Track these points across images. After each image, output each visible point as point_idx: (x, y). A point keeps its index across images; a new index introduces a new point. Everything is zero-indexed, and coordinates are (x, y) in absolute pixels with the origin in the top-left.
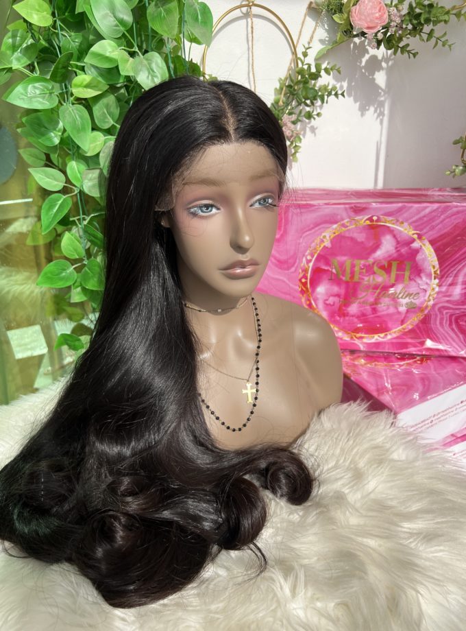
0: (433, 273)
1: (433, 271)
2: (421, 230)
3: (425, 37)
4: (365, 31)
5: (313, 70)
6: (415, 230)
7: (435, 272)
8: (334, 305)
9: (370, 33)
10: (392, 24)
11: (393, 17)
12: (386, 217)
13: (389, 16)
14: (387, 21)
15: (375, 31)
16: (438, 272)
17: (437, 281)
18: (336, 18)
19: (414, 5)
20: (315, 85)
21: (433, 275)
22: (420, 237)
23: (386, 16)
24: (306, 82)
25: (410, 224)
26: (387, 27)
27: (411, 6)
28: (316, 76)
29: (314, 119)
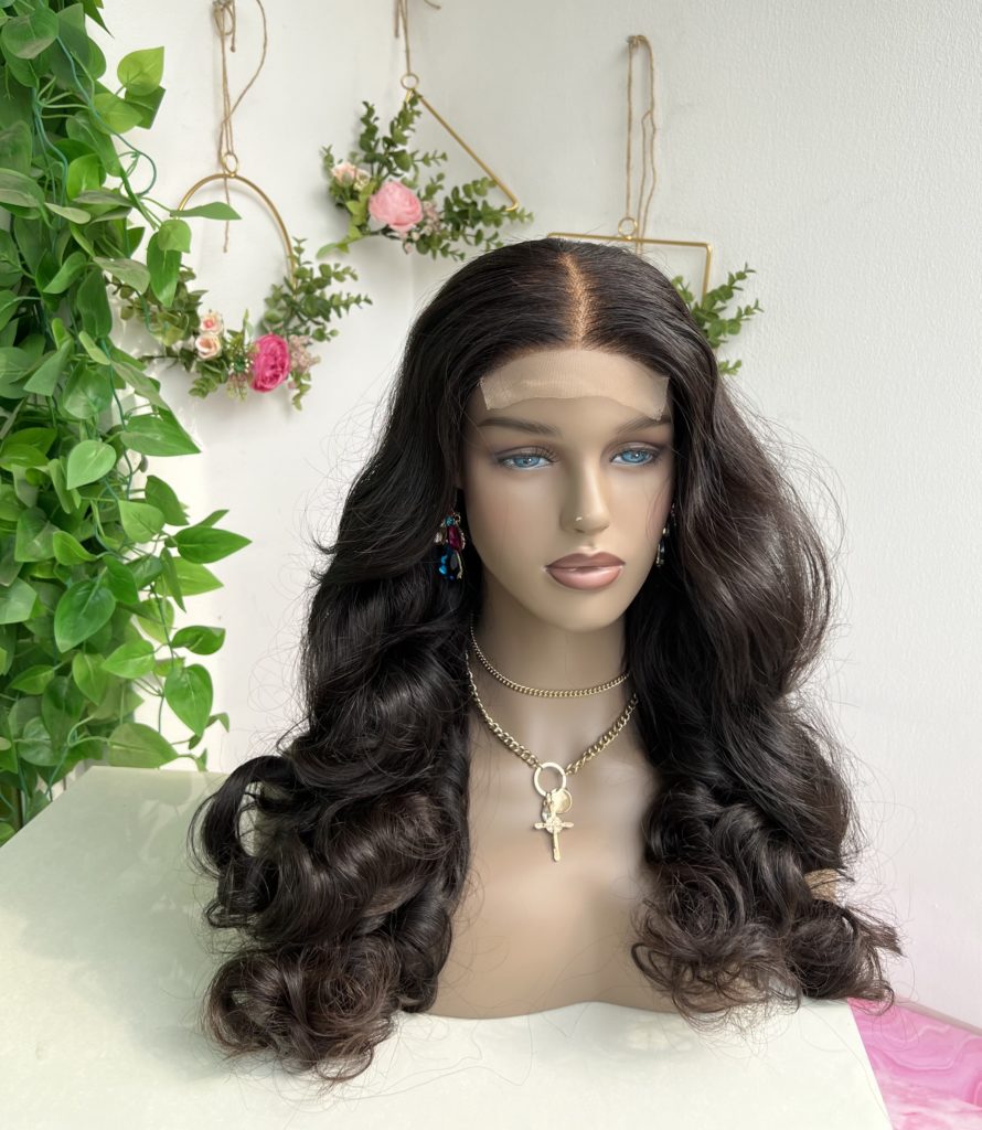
3: (472, 240)
4: (392, 227)
5: (317, 274)
9: (400, 231)
10: (429, 221)
11: (429, 214)
13: (424, 212)
14: (422, 217)
15: (407, 228)
18: (350, 204)
19: (452, 201)
20: (322, 294)
23: (419, 211)
24: (309, 291)
26: (420, 226)
27: (447, 200)
28: (323, 283)
29: (329, 339)
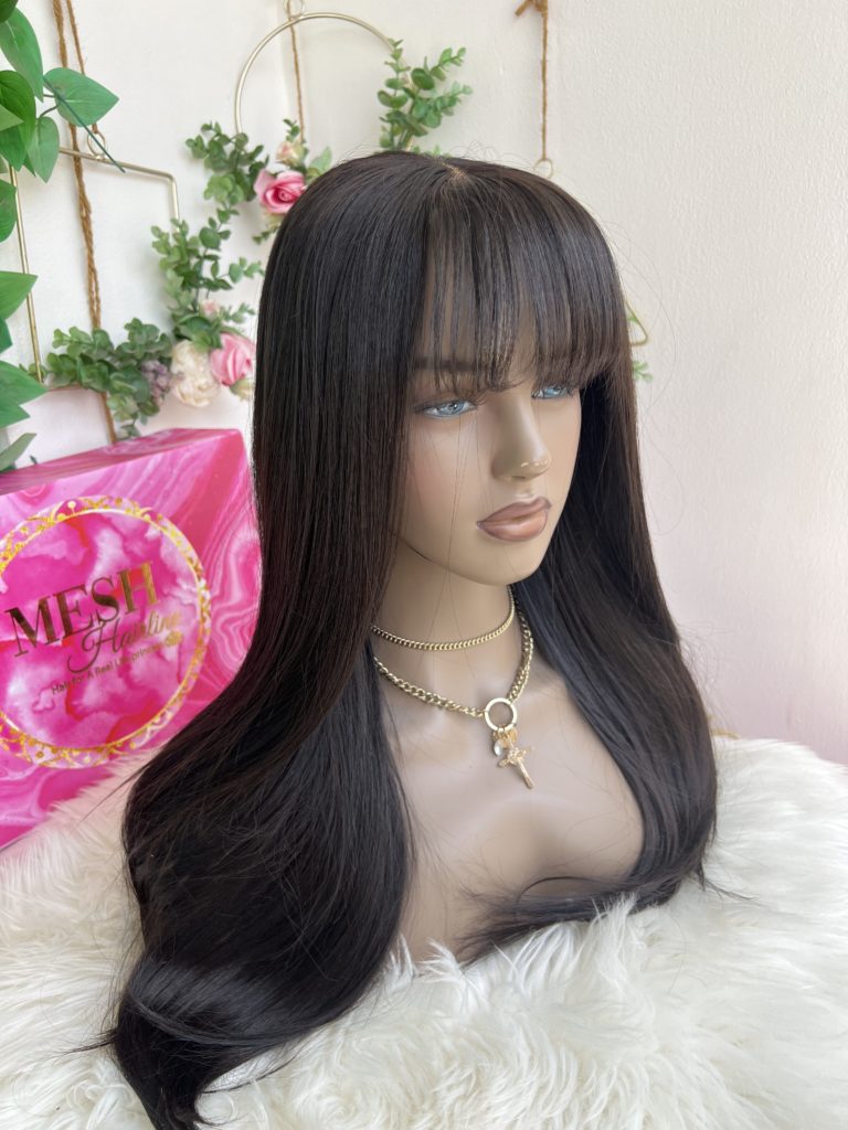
0: (193, 570)
1: (191, 567)
2: (152, 504)
6: (142, 506)
7: (196, 569)
8: (53, 707)
12: (89, 498)
16: (200, 566)
17: (203, 582)
21: (195, 575)
22: (153, 515)
25: (133, 498)
